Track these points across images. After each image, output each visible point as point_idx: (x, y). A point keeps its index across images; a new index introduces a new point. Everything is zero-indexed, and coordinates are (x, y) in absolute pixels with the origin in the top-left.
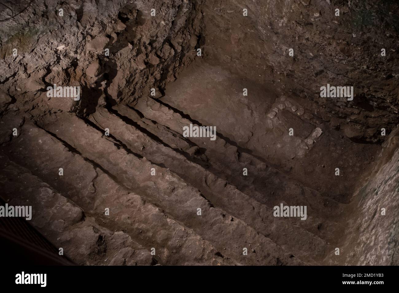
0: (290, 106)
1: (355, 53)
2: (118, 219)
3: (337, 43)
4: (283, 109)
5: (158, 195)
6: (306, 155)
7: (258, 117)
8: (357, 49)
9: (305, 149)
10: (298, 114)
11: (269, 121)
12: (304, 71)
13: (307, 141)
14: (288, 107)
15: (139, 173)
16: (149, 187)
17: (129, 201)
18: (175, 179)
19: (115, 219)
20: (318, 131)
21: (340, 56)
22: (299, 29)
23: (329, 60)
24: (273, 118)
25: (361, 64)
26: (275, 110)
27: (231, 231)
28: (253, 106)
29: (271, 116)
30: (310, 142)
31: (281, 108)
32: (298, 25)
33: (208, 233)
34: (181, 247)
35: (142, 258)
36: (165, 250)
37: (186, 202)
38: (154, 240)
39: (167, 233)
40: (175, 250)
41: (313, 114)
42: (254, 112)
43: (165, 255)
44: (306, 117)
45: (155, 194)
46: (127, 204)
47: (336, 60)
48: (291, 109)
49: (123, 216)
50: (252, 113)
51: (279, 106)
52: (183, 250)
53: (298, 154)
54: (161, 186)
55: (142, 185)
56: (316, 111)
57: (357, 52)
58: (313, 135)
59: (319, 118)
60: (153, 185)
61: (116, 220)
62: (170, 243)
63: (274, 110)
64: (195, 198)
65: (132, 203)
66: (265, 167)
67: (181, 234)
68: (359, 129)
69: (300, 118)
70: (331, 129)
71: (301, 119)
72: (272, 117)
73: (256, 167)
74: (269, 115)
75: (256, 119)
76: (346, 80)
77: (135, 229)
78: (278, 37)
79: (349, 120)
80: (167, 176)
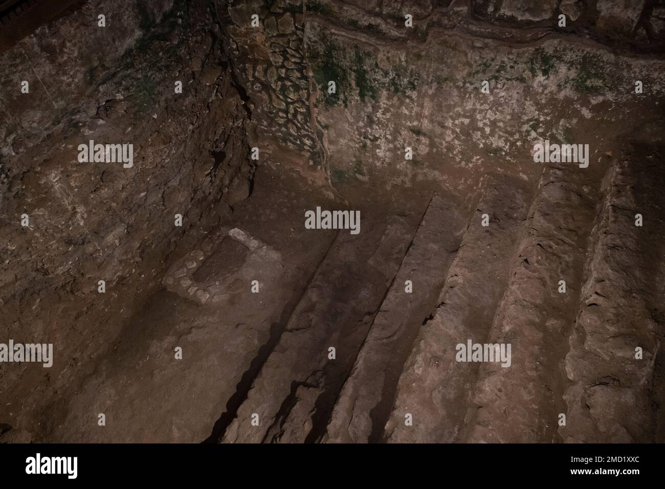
0: (185, 270)
1: (171, 129)
2: (533, 405)
3: (151, 145)
4: (191, 280)
5: (454, 378)
6: (277, 249)
7: (205, 317)
8: (168, 124)
9: (267, 249)
10: (202, 258)
11: (216, 299)
12: (152, 222)
13: (253, 247)
14: (187, 273)
15: (422, 425)
16: (444, 397)
17: (499, 395)
18: (419, 358)
19: (536, 410)
20: (237, 233)
21: (165, 152)
22: (105, 192)
23: (160, 172)
24: (210, 293)
25: (184, 131)
26: (193, 291)
27: (473, 274)
28: (182, 326)
29: (204, 298)
30: (254, 243)
31: (189, 282)
32: (98, 193)
33: (485, 301)
34: (536, 306)
35: (596, 318)
36: (547, 324)
37: (450, 336)
38: (543, 342)
39: (525, 327)
40: (543, 312)
41: (206, 236)
42: (195, 324)
43: (556, 321)
44: (209, 248)
45: (453, 383)
46: (504, 398)
47: (167, 161)
48: (191, 269)
49: (526, 397)
50: (198, 327)
51: (185, 286)
52: (538, 302)
53: (276, 259)
54: (436, 379)
55: (442, 412)
56: (202, 232)
57: (172, 127)
58: (243, 240)
59: (212, 231)
60: (439, 392)
61: (537, 407)
62: (537, 320)
63: (191, 294)
64: (441, 325)
65: (500, 390)
66: (315, 289)
67: (520, 307)
68: (238, 181)
69: (209, 257)
70: (231, 219)
71: (211, 256)
72: (208, 296)
73: (317, 302)
74: (203, 300)
75: (210, 319)
76: (190, 163)
77: (538, 373)
78: (89, 242)
79: (227, 189)
80: (416, 372)
